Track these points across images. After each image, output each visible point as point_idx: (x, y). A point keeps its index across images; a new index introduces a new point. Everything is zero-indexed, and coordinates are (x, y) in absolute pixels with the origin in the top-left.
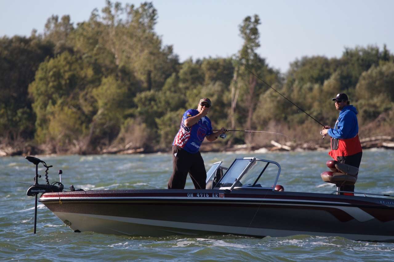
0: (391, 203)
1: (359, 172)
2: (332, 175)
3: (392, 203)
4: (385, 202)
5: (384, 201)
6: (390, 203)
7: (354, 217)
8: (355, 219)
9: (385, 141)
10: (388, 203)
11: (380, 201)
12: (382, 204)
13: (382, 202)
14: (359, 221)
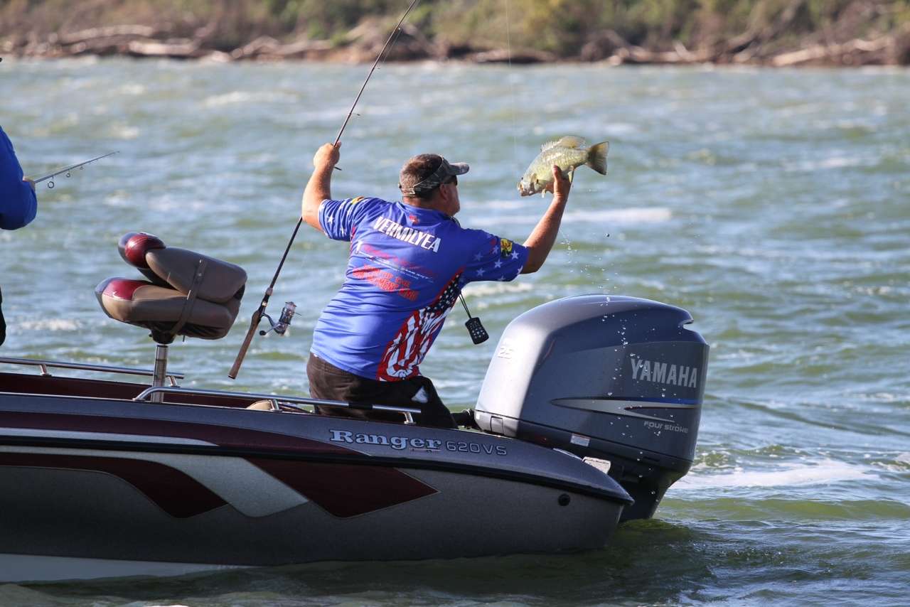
0: (375, 441)
1: (246, 284)
2: (130, 297)
3: (380, 440)
4: (354, 438)
5: (350, 434)
6: (371, 439)
7: (226, 498)
8: (230, 505)
9: (138, 37)
10: (367, 440)
11: (333, 433)
12: (341, 445)
13: (341, 438)
14: (245, 512)
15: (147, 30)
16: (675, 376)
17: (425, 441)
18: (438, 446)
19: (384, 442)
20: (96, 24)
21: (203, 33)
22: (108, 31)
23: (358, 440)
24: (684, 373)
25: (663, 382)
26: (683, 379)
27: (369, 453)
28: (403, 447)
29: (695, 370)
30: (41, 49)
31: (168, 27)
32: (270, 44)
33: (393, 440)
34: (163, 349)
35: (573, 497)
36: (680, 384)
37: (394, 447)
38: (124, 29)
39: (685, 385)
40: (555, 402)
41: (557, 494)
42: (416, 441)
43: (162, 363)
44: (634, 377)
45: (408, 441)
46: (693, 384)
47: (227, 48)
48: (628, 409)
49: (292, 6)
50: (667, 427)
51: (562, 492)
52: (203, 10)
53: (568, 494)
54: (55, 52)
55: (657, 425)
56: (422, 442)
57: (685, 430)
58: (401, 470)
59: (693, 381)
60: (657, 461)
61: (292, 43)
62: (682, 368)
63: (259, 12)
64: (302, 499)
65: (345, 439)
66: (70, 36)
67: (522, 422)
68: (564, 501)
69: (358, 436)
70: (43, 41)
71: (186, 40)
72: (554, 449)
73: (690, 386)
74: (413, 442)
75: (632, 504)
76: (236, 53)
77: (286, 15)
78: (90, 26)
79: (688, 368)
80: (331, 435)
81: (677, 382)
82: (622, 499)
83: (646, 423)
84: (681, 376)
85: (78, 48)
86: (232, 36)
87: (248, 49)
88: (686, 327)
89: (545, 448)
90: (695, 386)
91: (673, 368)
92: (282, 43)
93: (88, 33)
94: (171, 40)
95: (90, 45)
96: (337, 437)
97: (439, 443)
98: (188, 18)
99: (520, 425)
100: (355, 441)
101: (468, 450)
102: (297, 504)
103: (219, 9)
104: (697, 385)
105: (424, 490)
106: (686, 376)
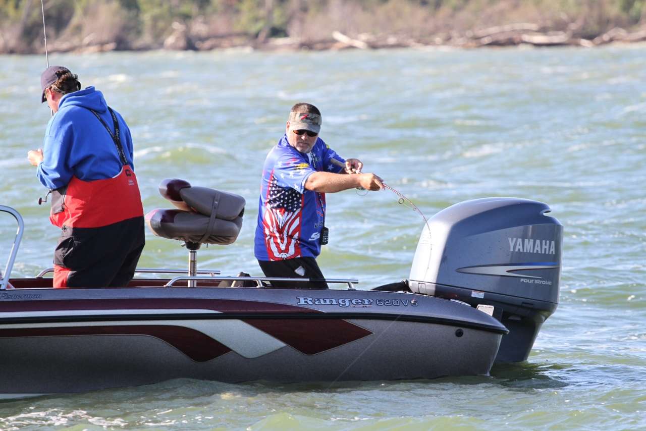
0: (328, 302)
3: (331, 302)
4: (314, 301)
5: (311, 299)
6: (325, 301)
7: (230, 346)
8: (234, 352)
9: (527, 31)
10: (322, 302)
11: (299, 299)
12: (305, 306)
13: (305, 302)
14: (245, 356)
15: (534, 27)
16: (539, 247)
17: (362, 300)
18: (370, 303)
19: (334, 302)
20: (499, 24)
21: (573, 27)
22: (507, 27)
23: (316, 303)
24: (546, 245)
25: (531, 252)
26: (545, 249)
27: (324, 310)
28: (347, 305)
29: (553, 243)
30: (461, 41)
31: (549, 23)
32: (622, 33)
33: (340, 301)
34: (193, 253)
35: (465, 330)
36: (543, 252)
37: (341, 305)
38: (518, 26)
39: (547, 253)
40: (459, 271)
41: (453, 329)
42: (356, 301)
43: (193, 262)
44: (512, 250)
45: (350, 301)
46: (552, 252)
47: (590, 37)
48: (508, 271)
49: (637, 5)
50: (536, 282)
51: (458, 328)
52: (574, 10)
53: (462, 328)
54: (470, 44)
55: (530, 281)
56: (359, 301)
57: (550, 283)
58: (348, 321)
59: (553, 250)
60: (532, 304)
61: (637, 31)
62: (544, 241)
63: (614, 10)
64: (281, 344)
65: (307, 303)
66: (480, 33)
67: (438, 285)
68: (459, 334)
69: (316, 300)
70: (462, 36)
71: (561, 33)
72: (451, 300)
73: (550, 253)
74: (354, 302)
75: (508, 333)
76: (597, 40)
77: (633, 12)
78: (496, 25)
79: (548, 242)
80: (298, 301)
81: (541, 252)
82: (498, 330)
83: (522, 280)
84: (544, 247)
85: (486, 40)
86: (594, 28)
87: (606, 37)
88: (545, 214)
89: (444, 300)
90: (554, 253)
91: (538, 242)
92: (629, 32)
93: (493, 30)
94: (551, 33)
95: (495, 38)
96: (302, 301)
97: (371, 301)
98: (564, 17)
99: (436, 287)
100: (314, 303)
101: (391, 304)
102: (279, 348)
103: (585, 9)
104: (555, 252)
105: (364, 333)
106: (547, 247)
